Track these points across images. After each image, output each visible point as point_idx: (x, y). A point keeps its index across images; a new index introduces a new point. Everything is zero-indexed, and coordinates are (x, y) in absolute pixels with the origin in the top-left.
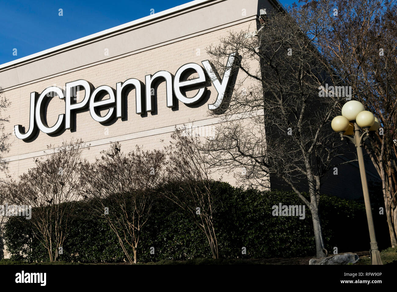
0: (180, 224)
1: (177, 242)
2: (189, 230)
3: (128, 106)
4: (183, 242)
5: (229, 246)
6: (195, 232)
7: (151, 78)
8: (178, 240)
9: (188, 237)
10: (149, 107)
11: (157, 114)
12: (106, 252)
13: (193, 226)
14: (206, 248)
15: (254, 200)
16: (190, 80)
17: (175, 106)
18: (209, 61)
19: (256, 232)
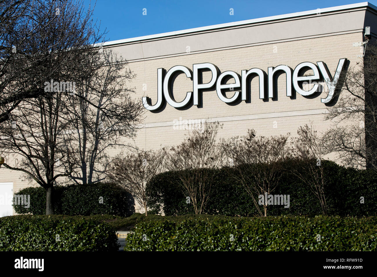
0: (299, 191)
1: (296, 203)
2: (305, 195)
3: (252, 91)
4: (301, 203)
5: (333, 207)
6: (310, 197)
7: (273, 70)
8: (297, 202)
9: (304, 200)
10: (271, 94)
11: (277, 100)
12: (240, 209)
13: (308, 192)
14: (317, 208)
15: (353, 176)
16: (306, 76)
17: (293, 96)
18: (323, 62)
19: (352, 199)
